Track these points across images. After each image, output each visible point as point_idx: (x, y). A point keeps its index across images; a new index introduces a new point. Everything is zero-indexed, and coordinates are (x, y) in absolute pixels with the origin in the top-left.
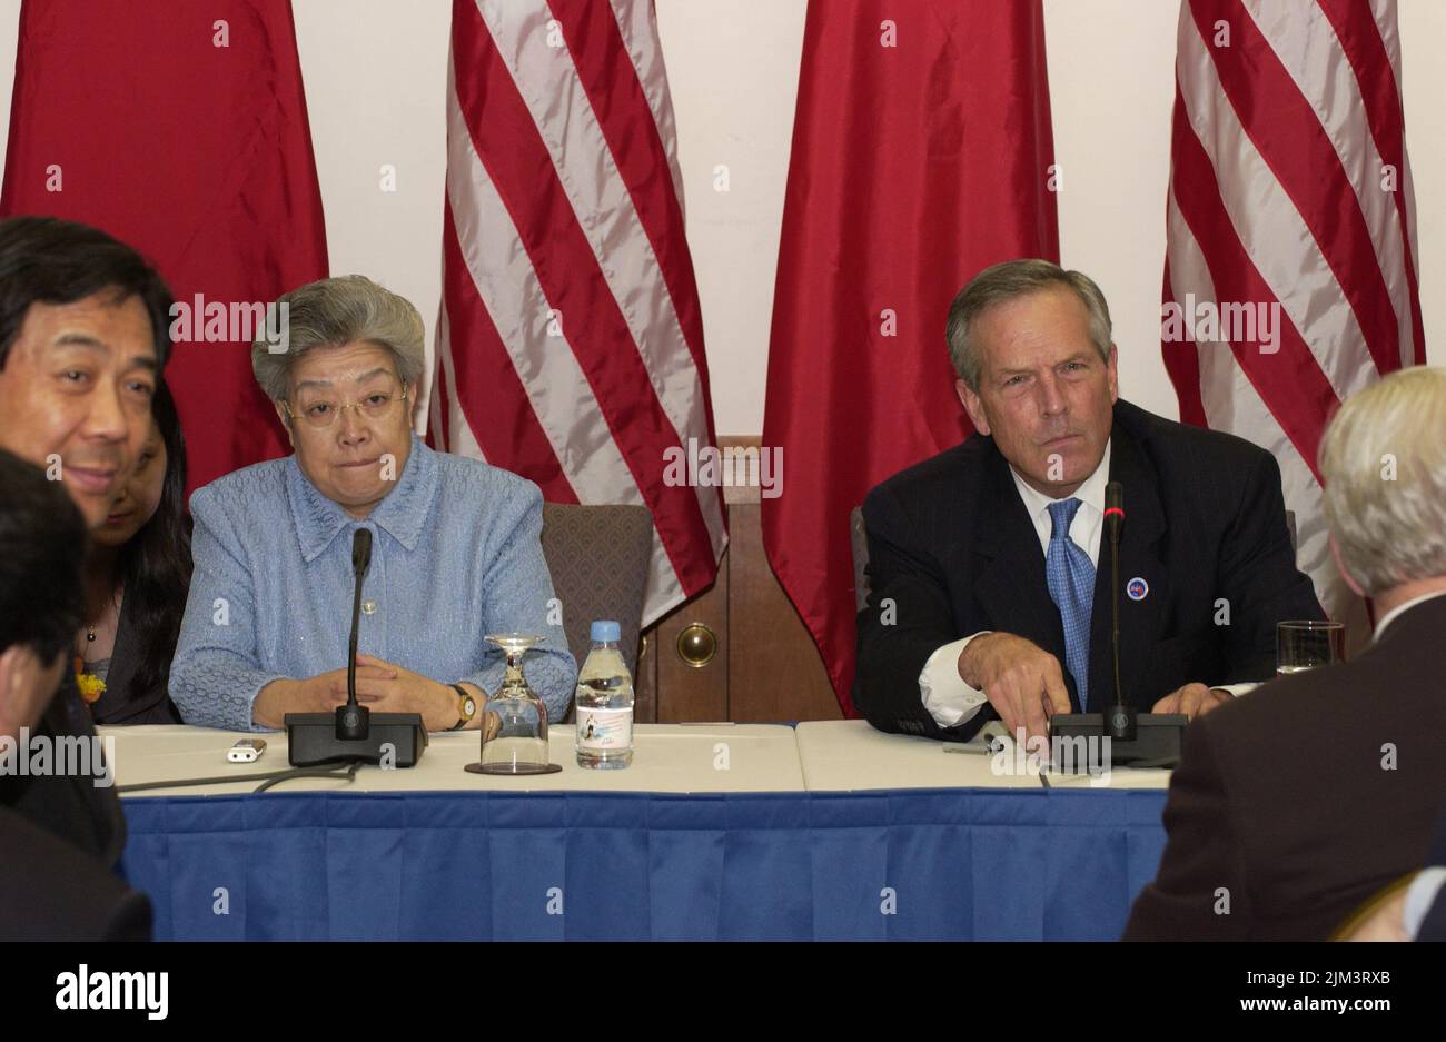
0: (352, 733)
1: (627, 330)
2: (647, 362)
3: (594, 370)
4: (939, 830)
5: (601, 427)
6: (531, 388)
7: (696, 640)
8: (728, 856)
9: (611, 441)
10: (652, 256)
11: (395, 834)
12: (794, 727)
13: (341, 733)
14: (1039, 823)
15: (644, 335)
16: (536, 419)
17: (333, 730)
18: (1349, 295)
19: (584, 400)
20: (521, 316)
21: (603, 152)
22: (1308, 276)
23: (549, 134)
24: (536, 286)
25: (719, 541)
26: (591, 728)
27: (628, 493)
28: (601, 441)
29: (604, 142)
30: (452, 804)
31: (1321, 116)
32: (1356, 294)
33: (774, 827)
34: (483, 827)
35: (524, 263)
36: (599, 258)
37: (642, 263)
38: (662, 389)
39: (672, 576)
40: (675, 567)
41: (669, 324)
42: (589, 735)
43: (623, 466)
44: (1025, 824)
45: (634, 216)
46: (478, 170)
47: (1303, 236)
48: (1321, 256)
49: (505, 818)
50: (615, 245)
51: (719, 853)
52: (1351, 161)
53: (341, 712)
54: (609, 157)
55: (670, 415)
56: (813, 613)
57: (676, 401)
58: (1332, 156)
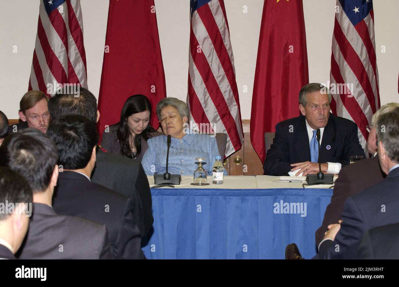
0: (167, 178)
1: (224, 99)
2: (228, 105)
3: (217, 106)
4: (283, 196)
5: (219, 117)
6: (205, 110)
7: (238, 159)
8: (242, 201)
9: (221, 120)
10: (229, 84)
11: (177, 197)
12: (256, 176)
13: (165, 179)
14: (303, 195)
15: (227, 99)
16: (206, 116)
17: (163, 178)
18: (365, 92)
19: (216, 112)
20: (203, 96)
21: (219, 64)
22: (357, 89)
23: (209, 60)
24: (206, 90)
25: (242, 140)
26: (215, 176)
27: (224, 131)
28: (219, 120)
29: (220, 61)
30: (188, 191)
31: (360, 57)
32: (367, 92)
33: (251, 196)
34: (194, 195)
35: (204, 85)
36: (219, 84)
37: (227, 85)
38: (231, 110)
39: (233, 147)
40: (233, 145)
41: (232, 97)
42: (215, 178)
43: (223, 125)
44: (300, 195)
45: (226, 76)
46: (195, 67)
47: (357, 81)
48: (360, 85)
49: (198, 194)
50: (221, 82)
51: (240, 200)
52: (366, 66)
53: (165, 174)
54: (220, 65)
55: (232, 115)
56: (260, 154)
57: (234, 113)
58: (362, 65)
